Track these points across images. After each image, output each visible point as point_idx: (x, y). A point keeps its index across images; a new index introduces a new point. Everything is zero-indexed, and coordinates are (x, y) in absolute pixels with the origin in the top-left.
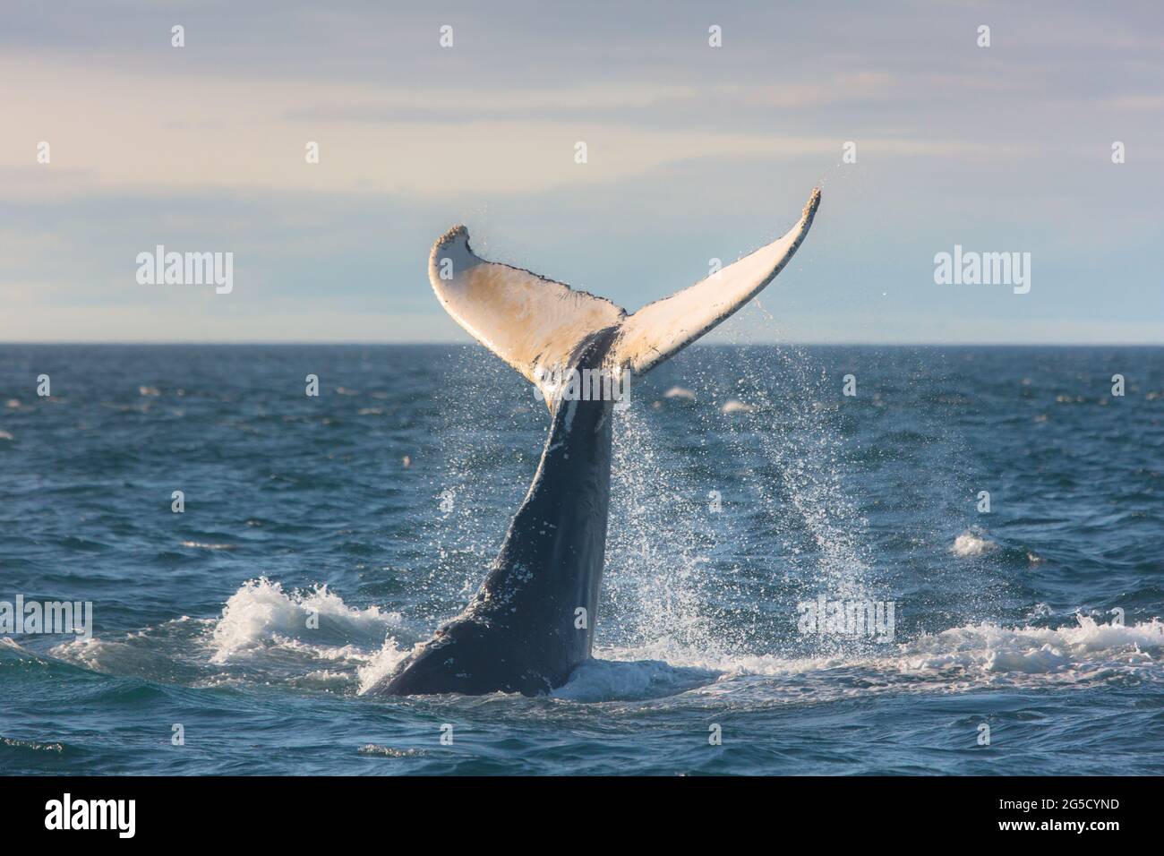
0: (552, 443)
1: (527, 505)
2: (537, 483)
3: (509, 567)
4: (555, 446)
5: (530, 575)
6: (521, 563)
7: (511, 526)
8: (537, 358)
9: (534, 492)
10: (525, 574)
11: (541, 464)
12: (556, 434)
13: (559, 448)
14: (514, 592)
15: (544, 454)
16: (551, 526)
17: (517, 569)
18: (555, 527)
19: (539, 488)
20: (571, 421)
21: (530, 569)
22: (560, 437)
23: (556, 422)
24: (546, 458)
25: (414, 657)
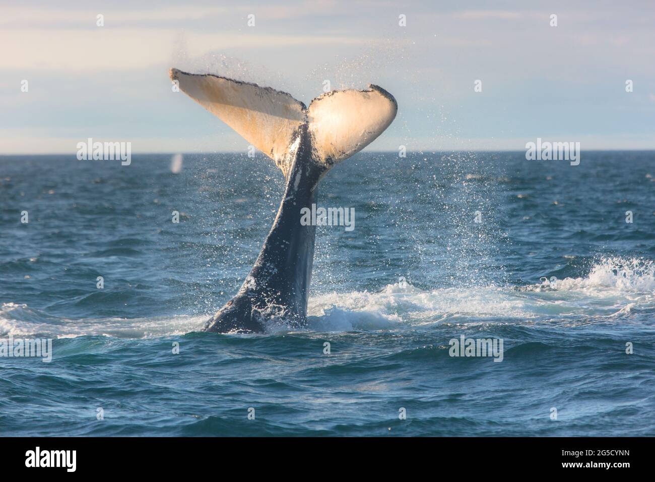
0: (288, 195)
1: (274, 230)
2: (279, 218)
3: (264, 265)
4: (289, 198)
5: (276, 270)
6: (271, 263)
7: (265, 242)
8: (272, 150)
9: (277, 222)
10: (273, 269)
11: (281, 207)
12: (289, 191)
13: (291, 199)
14: (267, 279)
15: (282, 202)
16: (287, 243)
17: (268, 266)
18: (289, 243)
19: (280, 221)
20: (297, 185)
21: (276, 266)
22: (291, 193)
23: (289, 186)
24: (284, 204)
25: (215, 318)
